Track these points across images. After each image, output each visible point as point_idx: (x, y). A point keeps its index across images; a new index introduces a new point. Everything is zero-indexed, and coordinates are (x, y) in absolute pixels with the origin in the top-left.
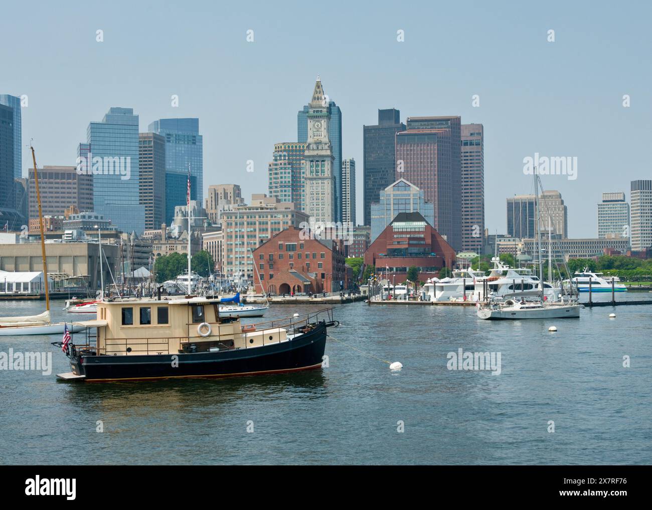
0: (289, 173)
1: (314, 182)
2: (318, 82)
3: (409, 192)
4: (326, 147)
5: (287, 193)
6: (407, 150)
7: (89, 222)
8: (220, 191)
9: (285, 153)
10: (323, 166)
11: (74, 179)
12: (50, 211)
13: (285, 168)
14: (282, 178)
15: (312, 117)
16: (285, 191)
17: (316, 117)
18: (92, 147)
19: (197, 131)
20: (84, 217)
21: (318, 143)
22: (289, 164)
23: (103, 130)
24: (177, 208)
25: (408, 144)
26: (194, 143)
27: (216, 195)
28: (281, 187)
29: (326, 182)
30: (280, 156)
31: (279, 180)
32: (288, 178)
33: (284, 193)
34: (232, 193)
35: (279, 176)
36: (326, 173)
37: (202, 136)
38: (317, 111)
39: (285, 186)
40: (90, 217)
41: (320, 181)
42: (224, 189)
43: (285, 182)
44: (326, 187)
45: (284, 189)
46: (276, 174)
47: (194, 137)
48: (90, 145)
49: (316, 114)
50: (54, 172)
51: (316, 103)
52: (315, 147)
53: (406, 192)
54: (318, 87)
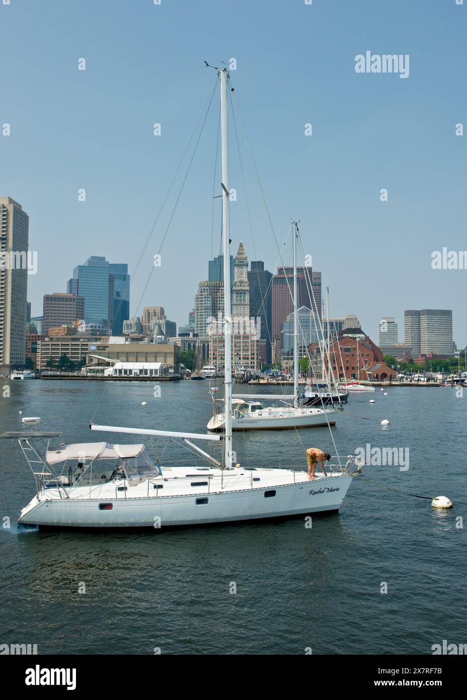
0: (210, 301)
1: (239, 307)
2: (241, 243)
3: (309, 315)
4: (246, 285)
5: (209, 313)
6: (280, 288)
7: (95, 330)
8: (151, 311)
9: (207, 288)
10: (244, 296)
11: (74, 301)
12: (65, 323)
13: (208, 298)
14: (205, 303)
15: (237, 265)
16: (208, 312)
17: (240, 265)
18: (79, 281)
19: (127, 272)
20: (92, 327)
21: (241, 282)
22: (210, 295)
23: (87, 271)
24: (125, 322)
25: (280, 284)
26: (125, 280)
27: (149, 313)
28: (205, 309)
29: (246, 307)
30: (204, 289)
31: (204, 305)
32: (209, 304)
33: (207, 314)
34: (159, 313)
35: (204, 302)
36: (246, 301)
37: (129, 275)
38: (241, 262)
39: (208, 309)
40: (95, 327)
41: (242, 307)
42: (154, 310)
43: (208, 307)
44: (246, 310)
45: (207, 311)
46: (202, 301)
47: (124, 276)
48: (78, 280)
49: (240, 263)
50: (61, 297)
51: (240, 256)
52: (239, 285)
53: (307, 315)
54: (241, 246)
